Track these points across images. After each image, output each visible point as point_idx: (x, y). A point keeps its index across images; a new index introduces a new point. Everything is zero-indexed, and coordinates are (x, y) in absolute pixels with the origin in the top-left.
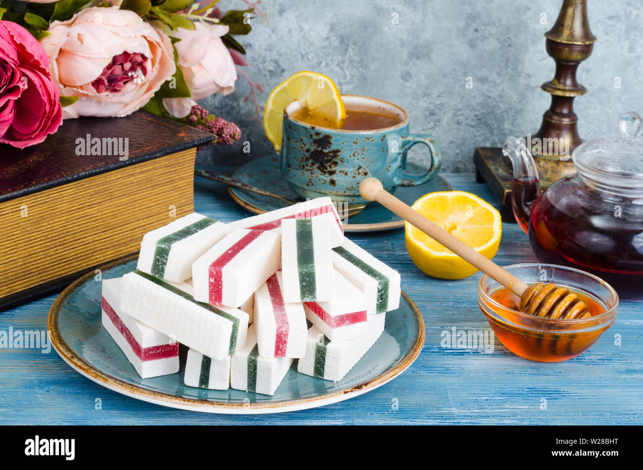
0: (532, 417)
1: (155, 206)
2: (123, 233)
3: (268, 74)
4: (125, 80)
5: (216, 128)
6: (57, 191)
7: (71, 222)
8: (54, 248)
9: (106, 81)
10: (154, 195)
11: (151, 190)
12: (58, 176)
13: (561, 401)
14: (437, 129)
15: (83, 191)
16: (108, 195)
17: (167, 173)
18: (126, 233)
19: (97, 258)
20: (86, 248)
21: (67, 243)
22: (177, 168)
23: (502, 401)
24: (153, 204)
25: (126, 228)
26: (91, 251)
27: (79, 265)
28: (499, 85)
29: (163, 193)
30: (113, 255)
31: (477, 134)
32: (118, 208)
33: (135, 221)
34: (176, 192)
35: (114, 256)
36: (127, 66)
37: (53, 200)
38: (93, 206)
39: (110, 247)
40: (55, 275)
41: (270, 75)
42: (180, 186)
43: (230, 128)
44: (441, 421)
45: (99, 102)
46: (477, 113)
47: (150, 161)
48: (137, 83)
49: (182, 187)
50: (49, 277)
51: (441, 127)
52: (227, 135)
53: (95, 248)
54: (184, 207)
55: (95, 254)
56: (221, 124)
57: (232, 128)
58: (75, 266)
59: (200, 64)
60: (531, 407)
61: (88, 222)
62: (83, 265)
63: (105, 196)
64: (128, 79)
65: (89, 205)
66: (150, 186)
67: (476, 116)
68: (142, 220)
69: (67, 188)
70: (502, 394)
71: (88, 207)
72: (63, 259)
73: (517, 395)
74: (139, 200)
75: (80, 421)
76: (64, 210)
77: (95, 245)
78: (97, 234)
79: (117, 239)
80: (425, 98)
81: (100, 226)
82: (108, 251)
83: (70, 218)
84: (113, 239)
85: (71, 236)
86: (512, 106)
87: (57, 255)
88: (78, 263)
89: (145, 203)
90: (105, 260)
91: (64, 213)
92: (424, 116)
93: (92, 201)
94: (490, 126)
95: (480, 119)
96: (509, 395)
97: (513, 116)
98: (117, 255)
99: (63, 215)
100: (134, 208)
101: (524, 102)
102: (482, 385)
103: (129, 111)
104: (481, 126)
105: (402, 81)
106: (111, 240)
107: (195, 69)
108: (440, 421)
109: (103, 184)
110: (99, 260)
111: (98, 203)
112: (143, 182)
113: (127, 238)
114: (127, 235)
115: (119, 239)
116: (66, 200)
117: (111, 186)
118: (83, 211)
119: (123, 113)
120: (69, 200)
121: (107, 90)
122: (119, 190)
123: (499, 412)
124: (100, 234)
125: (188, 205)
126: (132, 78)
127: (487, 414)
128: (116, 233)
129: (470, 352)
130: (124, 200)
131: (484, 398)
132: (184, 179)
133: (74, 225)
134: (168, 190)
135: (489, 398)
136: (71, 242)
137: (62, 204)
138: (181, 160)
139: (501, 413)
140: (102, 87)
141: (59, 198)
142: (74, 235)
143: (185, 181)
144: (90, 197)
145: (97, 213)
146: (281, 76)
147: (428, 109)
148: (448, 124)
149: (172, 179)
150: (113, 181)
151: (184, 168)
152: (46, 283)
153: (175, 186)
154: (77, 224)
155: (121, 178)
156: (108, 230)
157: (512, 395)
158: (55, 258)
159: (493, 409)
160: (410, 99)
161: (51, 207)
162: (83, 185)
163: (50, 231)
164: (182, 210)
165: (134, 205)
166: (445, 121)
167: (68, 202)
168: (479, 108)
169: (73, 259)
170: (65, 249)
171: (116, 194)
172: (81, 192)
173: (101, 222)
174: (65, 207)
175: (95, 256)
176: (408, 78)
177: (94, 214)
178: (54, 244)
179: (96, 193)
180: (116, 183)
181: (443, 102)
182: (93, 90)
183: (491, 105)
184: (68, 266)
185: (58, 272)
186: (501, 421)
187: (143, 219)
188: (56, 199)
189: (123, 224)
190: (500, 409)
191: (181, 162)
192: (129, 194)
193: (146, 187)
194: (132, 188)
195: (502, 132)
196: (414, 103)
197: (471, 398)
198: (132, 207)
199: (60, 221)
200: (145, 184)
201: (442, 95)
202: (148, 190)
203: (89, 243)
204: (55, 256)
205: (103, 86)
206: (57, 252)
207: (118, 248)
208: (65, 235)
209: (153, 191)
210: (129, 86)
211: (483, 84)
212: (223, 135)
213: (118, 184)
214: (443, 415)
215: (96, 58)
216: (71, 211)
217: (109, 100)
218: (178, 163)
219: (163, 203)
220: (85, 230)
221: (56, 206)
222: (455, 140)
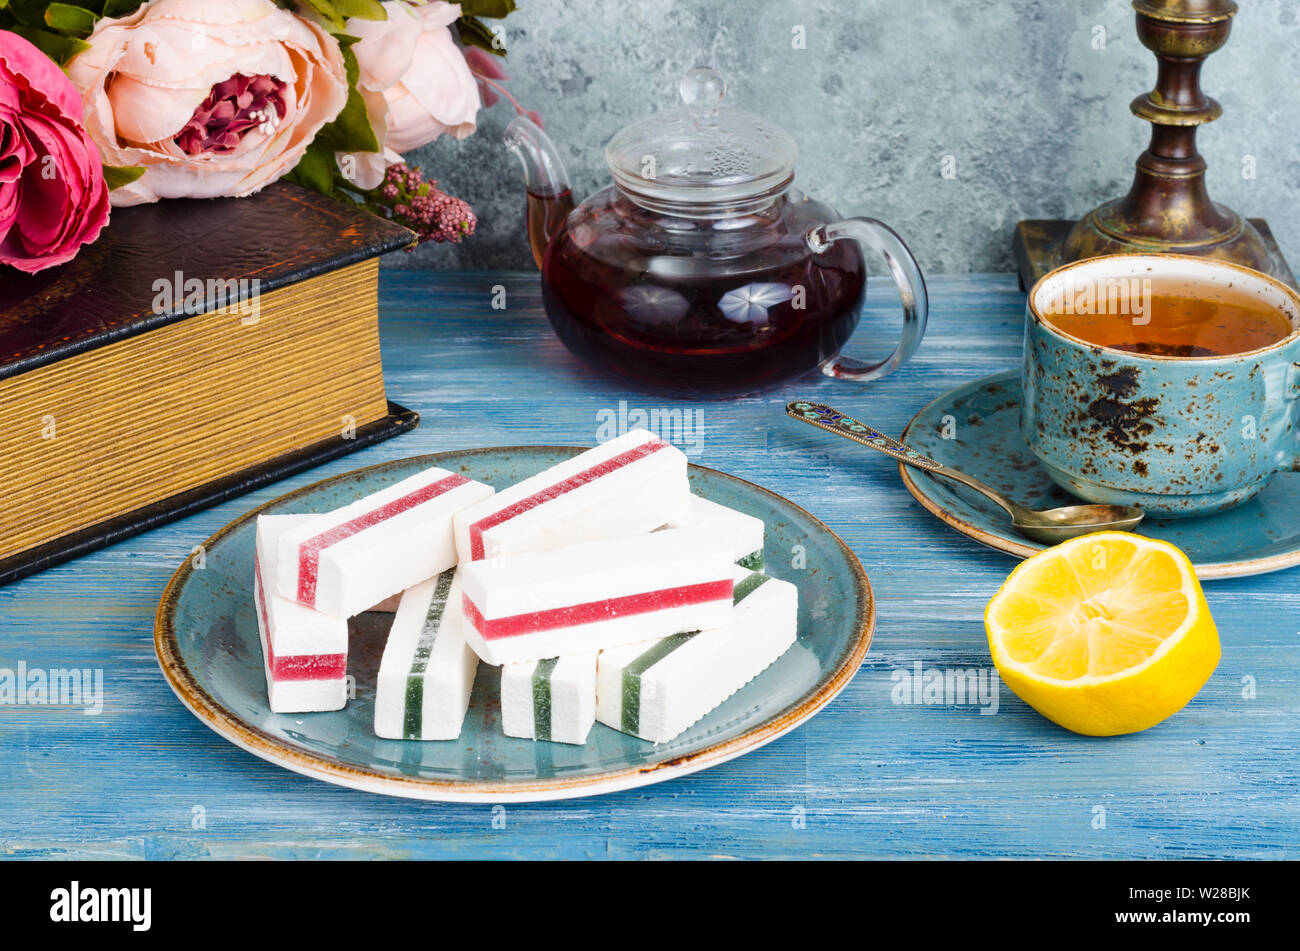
0: (958, 803)
1: (299, 371)
2: (235, 427)
3: (559, 87)
4: (243, 128)
5: (428, 212)
6: (93, 358)
7: (127, 414)
8: (94, 463)
9: (203, 133)
10: (297, 352)
11: (289, 342)
12: (90, 331)
13: (1025, 767)
14: (897, 186)
15: (146, 355)
16: (199, 359)
17: (320, 308)
18: (243, 427)
19: (185, 479)
20: (162, 459)
21: (121, 453)
22: (340, 299)
23: (909, 768)
24: (296, 369)
25: (242, 418)
26: (170, 466)
27: (147, 493)
28: (1018, 96)
29: (315, 346)
30: (218, 470)
31: (977, 195)
32: (222, 382)
33: (260, 404)
34: (341, 343)
35: (219, 473)
36: (246, 100)
37: (85, 375)
38: (170, 381)
39: (209, 456)
40: (99, 514)
41: (564, 91)
42: (350, 331)
43: (453, 212)
44: (779, 811)
45: (193, 172)
46: (976, 153)
47: (283, 289)
48: (265, 133)
49: (355, 333)
50: (86, 519)
51: (904, 182)
52: (447, 226)
53: (179, 460)
54: (361, 371)
55: (180, 470)
56: (437, 203)
57: (458, 211)
58: (139, 496)
59: (401, 85)
60: (961, 781)
61: (162, 412)
62: (155, 493)
63: (192, 361)
64: (247, 125)
65: (162, 380)
66: (285, 335)
67: (974, 159)
68: (275, 401)
69: (113, 351)
70: (912, 753)
71: (161, 384)
72: (115, 484)
73: (942, 756)
74: (266, 363)
75: (94, 815)
76: (110, 391)
77: (180, 453)
78: (181, 432)
79: (224, 440)
80: (872, 126)
81: (188, 416)
82: (207, 464)
83: (124, 406)
84: (215, 440)
85: (129, 440)
86: (1045, 138)
87: (102, 478)
88: (146, 490)
89: (277, 369)
90: (201, 480)
91: (112, 398)
92: (870, 163)
93: (167, 372)
94: (1003, 180)
95: (982, 165)
96: (925, 756)
97: (1048, 158)
98: (225, 471)
99: (110, 401)
100: (257, 379)
101: (1069, 130)
102: (876, 735)
103: (256, 184)
104: (984, 178)
105: (824, 95)
106: (211, 442)
107: (390, 95)
108: (776, 811)
109: (187, 339)
110: (188, 481)
111: (181, 374)
112: (270, 329)
113: (244, 436)
114: (245, 430)
115: (229, 439)
116: (112, 373)
117: (205, 341)
118: (149, 391)
119: (244, 190)
120: (119, 373)
121: (207, 148)
122: (223, 347)
123: (895, 792)
124: (188, 433)
125: (369, 366)
126: (257, 122)
127: (869, 797)
128: (221, 428)
129: (869, 665)
130: (235, 364)
131: (873, 762)
132: (358, 319)
133: (134, 419)
134: (325, 340)
135: (881, 763)
136: (129, 450)
137: (106, 381)
138: (347, 282)
139: (900, 793)
140: (196, 143)
141: (98, 371)
142: (135, 438)
143: (361, 321)
144: (162, 365)
145: (180, 393)
146: (585, 90)
147: (877, 147)
148: (918, 177)
149: (332, 319)
150: (208, 332)
151: (357, 296)
152: (81, 531)
153: (339, 332)
154: (139, 417)
155: (225, 324)
156: (205, 424)
157: (929, 756)
158: (98, 483)
159: (885, 785)
160: (840, 131)
161: (83, 388)
162: (144, 344)
163: (85, 432)
164: (358, 376)
165: (256, 373)
166: (911, 171)
167: (118, 376)
168: (979, 143)
169: (134, 483)
170: (118, 465)
171: (217, 355)
172: (141, 356)
173: (188, 411)
174: (112, 386)
175: (180, 473)
176: (836, 87)
177: (173, 395)
178: (94, 457)
179: (175, 357)
180: (215, 335)
181: (907, 133)
182: (179, 151)
183: (1004, 138)
184: (126, 497)
185: (104, 509)
186: (897, 810)
187: (277, 398)
188: (92, 373)
189: (236, 410)
190: (900, 785)
191: (348, 287)
192: (244, 354)
193: (278, 338)
194: (249, 342)
195: (1026, 190)
196: (850, 136)
197: (848, 763)
198: (252, 378)
199: (104, 413)
200: (277, 332)
201: (904, 120)
202: (284, 344)
203: (166, 451)
204: (98, 479)
205: (199, 143)
206: (102, 471)
207: (226, 457)
208: (116, 438)
209: (292, 345)
210: (252, 139)
211: (986, 97)
212: (441, 226)
213: (219, 337)
214: (786, 800)
215: (180, 90)
216: (125, 392)
217: (212, 168)
218: (342, 289)
219: (317, 365)
220: (156, 427)
221: (92, 385)
222: (933, 209)
